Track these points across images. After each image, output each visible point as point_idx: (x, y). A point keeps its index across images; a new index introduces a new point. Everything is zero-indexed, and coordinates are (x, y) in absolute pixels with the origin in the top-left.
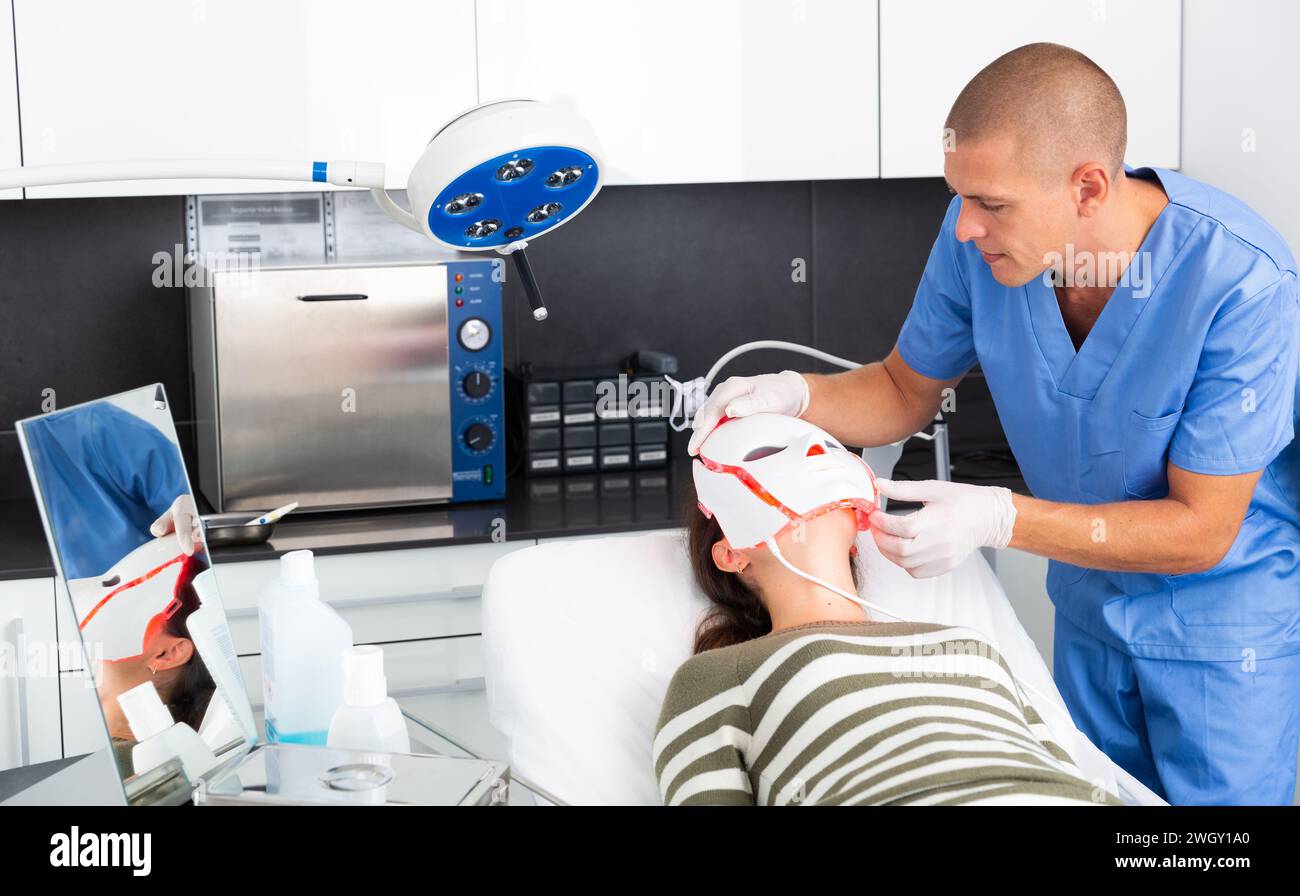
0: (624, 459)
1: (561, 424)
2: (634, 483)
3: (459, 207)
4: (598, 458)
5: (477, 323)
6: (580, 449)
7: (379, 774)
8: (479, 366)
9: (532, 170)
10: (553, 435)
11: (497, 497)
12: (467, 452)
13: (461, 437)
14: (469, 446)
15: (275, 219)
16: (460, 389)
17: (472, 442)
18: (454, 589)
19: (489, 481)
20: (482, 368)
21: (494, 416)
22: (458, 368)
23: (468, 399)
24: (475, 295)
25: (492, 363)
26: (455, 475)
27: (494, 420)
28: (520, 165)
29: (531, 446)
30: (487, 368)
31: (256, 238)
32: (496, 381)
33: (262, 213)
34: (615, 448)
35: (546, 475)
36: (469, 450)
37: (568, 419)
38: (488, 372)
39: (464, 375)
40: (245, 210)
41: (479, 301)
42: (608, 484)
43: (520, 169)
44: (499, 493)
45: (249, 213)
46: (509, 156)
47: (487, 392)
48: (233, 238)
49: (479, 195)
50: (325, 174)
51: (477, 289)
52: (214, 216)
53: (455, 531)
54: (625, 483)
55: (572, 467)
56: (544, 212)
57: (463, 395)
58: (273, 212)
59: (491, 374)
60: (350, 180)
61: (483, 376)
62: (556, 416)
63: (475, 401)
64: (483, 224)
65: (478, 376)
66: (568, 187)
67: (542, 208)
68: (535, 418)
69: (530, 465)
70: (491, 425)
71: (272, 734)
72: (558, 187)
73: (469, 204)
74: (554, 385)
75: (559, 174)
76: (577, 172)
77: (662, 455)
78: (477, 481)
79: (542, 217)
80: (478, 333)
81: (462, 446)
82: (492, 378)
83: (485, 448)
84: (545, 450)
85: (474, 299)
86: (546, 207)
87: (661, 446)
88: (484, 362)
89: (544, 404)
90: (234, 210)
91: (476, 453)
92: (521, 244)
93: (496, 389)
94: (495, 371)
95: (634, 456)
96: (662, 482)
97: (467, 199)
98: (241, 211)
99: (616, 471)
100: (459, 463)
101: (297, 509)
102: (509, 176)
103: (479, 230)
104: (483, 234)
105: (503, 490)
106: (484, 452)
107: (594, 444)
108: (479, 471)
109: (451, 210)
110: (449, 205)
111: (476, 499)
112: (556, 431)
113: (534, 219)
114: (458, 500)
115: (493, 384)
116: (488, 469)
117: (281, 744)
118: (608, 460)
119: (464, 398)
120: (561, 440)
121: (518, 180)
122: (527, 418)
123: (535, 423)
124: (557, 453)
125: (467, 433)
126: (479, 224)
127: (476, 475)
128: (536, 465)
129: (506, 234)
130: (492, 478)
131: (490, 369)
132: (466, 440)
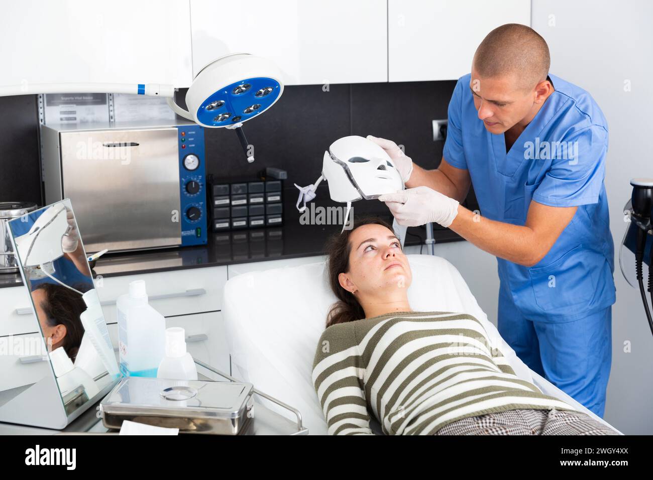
0: (261, 222)
1: (230, 205)
2: (266, 234)
3: (213, 107)
4: (248, 222)
5: (192, 156)
6: (240, 218)
7: (190, 392)
8: (194, 178)
9: (250, 89)
10: (226, 211)
11: (203, 243)
12: (188, 221)
13: (185, 214)
14: (189, 218)
15: (83, 103)
16: (184, 190)
17: (191, 216)
18: (187, 291)
19: (199, 235)
20: (195, 179)
21: (201, 203)
22: (183, 179)
23: (188, 195)
24: (192, 142)
25: (200, 177)
26: (183, 233)
27: (201, 205)
28: (244, 87)
29: (215, 217)
30: (197, 179)
31: (74, 112)
32: (202, 185)
33: (77, 100)
34: (257, 216)
35: (223, 231)
36: (189, 220)
37: (234, 203)
38: (198, 181)
39: (186, 183)
40: (69, 98)
41: (194, 145)
42: (254, 235)
43: (244, 89)
44: (204, 242)
45: (70, 100)
46: (240, 83)
47: (198, 191)
48: (62, 113)
49: (222, 101)
50: (144, 90)
51: (192, 139)
52: (52, 102)
53: (184, 261)
54: (262, 234)
55: (235, 226)
56: (252, 108)
57: (186, 193)
58: (83, 99)
59: (200, 182)
60: (157, 94)
61: (196, 184)
62: (228, 201)
63: (192, 195)
64: (222, 115)
65: (193, 183)
66: (265, 97)
67: (251, 107)
68: (217, 202)
69: (215, 226)
70: (200, 208)
71: (125, 372)
72: (261, 97)
73: (218, 106)
74: (227, 186)
75: (261, 90)
76: (270, 89)
77: (280, 220)
78: (192, 236)
79: (251, 111)
80: (193, 161)
81: (186, 218)
82: (200, 184)
83: (197, 219)
84: (222, 219)
85: (191, 144)
86: (253, 106)
87: (280, 216)
88: (196, 176)
89: (221, 196)
90: (62, 98)
91: (192, 221)
92: (239, 125)
93: (202, 190)
94: (201, 180)
95: (266, 221)
96: (280, 233)
97: (216, 103)
98: (66, 99)
99: (257, 228)
100: (185, 227)
101: (109, 251)
102: (239, 92)
103: (220, 118)
104: (222, 120)
105: (206, 240)
106: (196, 221)
107: (246, 215)
108: (194, 231)
109: (209, 109)
110: (207, 107)
111: (192, 245)
112: (227, 209)
113: (247, 112)
114: (184, 245)
115: (201, 187)
116: (199, 230)
117: (131, 377)
118: (253, 223)
119: (186, 194)
120: (230, 213)
121: (242, 94)
122: (213, 203)
123: (218, 205)
124: (228, 220)
125: (188, 212)
126: (220, 115)
127: (193, 232)
128: (218, 226)
129: (233, 119)
130: (200, 235)
131: (199, 179)
132: (188, 215)
